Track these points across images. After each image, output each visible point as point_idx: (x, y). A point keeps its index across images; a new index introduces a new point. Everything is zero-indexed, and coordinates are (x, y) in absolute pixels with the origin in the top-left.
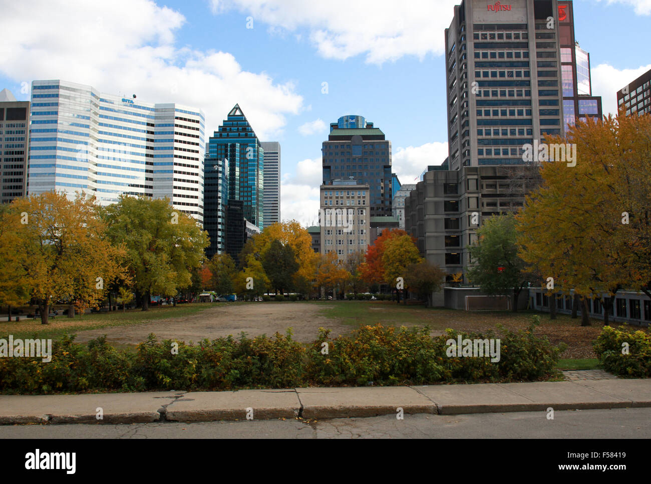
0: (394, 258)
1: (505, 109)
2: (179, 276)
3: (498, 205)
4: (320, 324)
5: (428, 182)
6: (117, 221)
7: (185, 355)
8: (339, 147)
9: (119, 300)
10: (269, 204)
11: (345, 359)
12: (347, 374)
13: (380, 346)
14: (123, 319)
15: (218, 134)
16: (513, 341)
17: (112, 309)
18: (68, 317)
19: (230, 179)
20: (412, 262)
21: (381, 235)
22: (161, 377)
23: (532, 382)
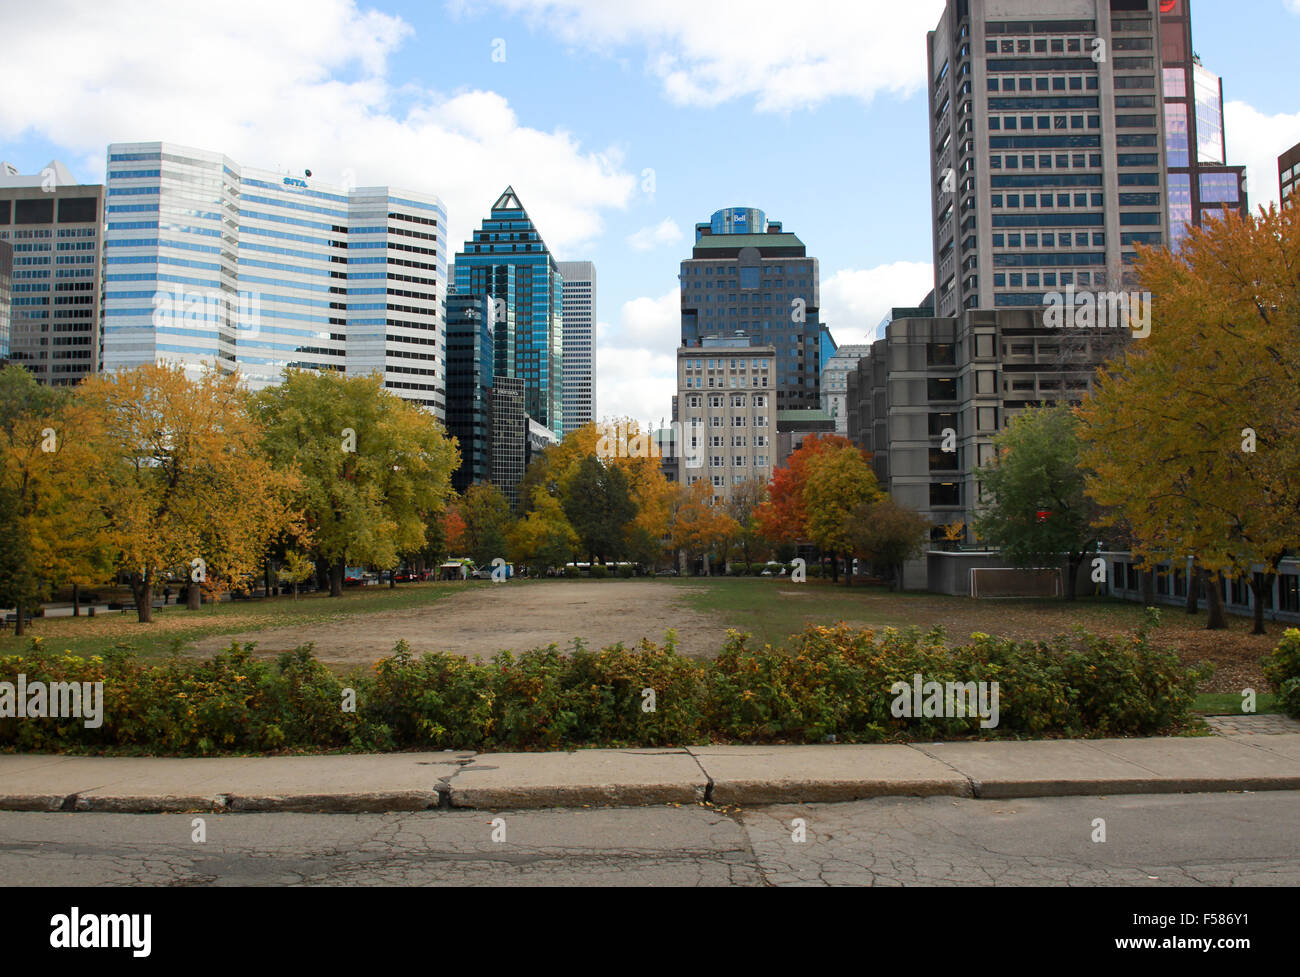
0: (827, 492)
1: (1049, 192)
2: (402, 529)
3: (1037, 386)
4: (685, 623)
5: (895, 340)
6: (279, 421)
7: (472, 683)
8: (715, 271)
9: (283, 575)
10: (574, 384)
11: (779, 691)
12: (786, 719)
13: (847, 665)
14: (294, 613)
15: (473, 247)
16: (1108, 657)
17: (271, 593)
18: (188, 608)
19: (497, 337)
20: (863, 500)
21: (799, 446)
22: (425, 725)
23: (1147, 737)
